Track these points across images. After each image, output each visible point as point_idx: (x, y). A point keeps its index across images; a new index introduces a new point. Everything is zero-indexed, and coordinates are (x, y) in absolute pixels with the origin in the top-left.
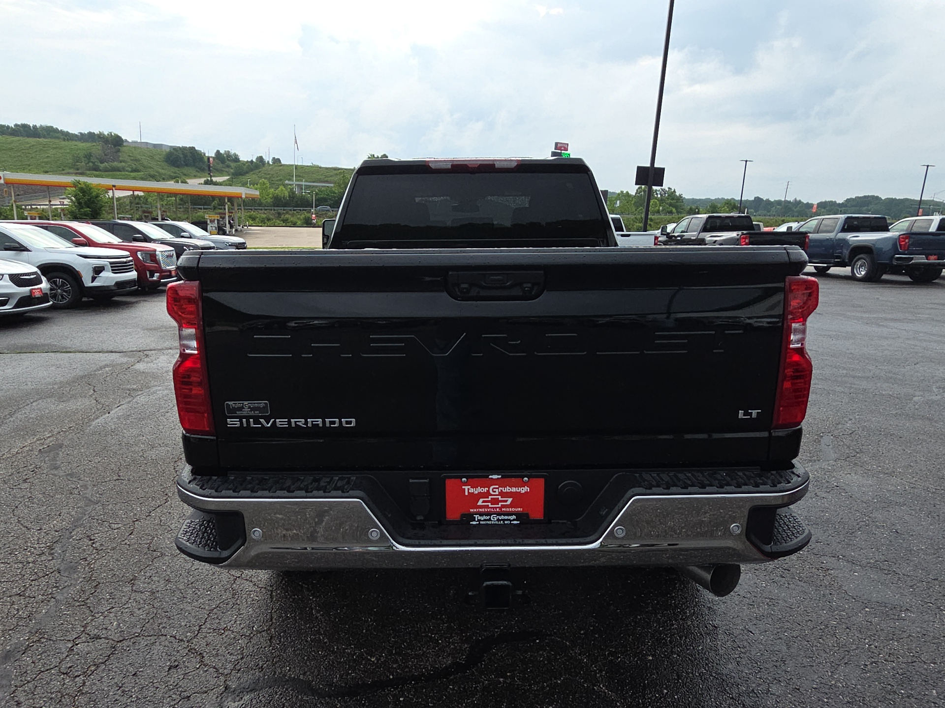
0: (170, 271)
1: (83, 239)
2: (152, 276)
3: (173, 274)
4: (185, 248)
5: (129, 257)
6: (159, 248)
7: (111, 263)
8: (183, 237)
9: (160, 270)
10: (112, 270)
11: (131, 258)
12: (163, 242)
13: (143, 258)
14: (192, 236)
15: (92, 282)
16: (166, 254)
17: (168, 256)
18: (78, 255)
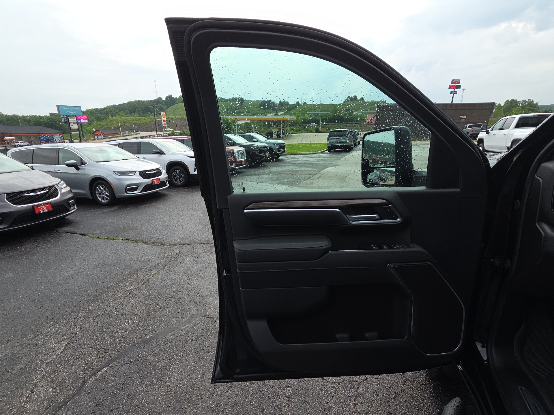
0: (241, 162)
2: (232, 165)
3: (243, 163)
4: (252, 147)
6: (236, 149)
8: (254, 141)
9: (236, 162)
12: (242, 145)
14: (258, 141)
15: (194, 172)
16: (240, 152)
18: (187, 156)
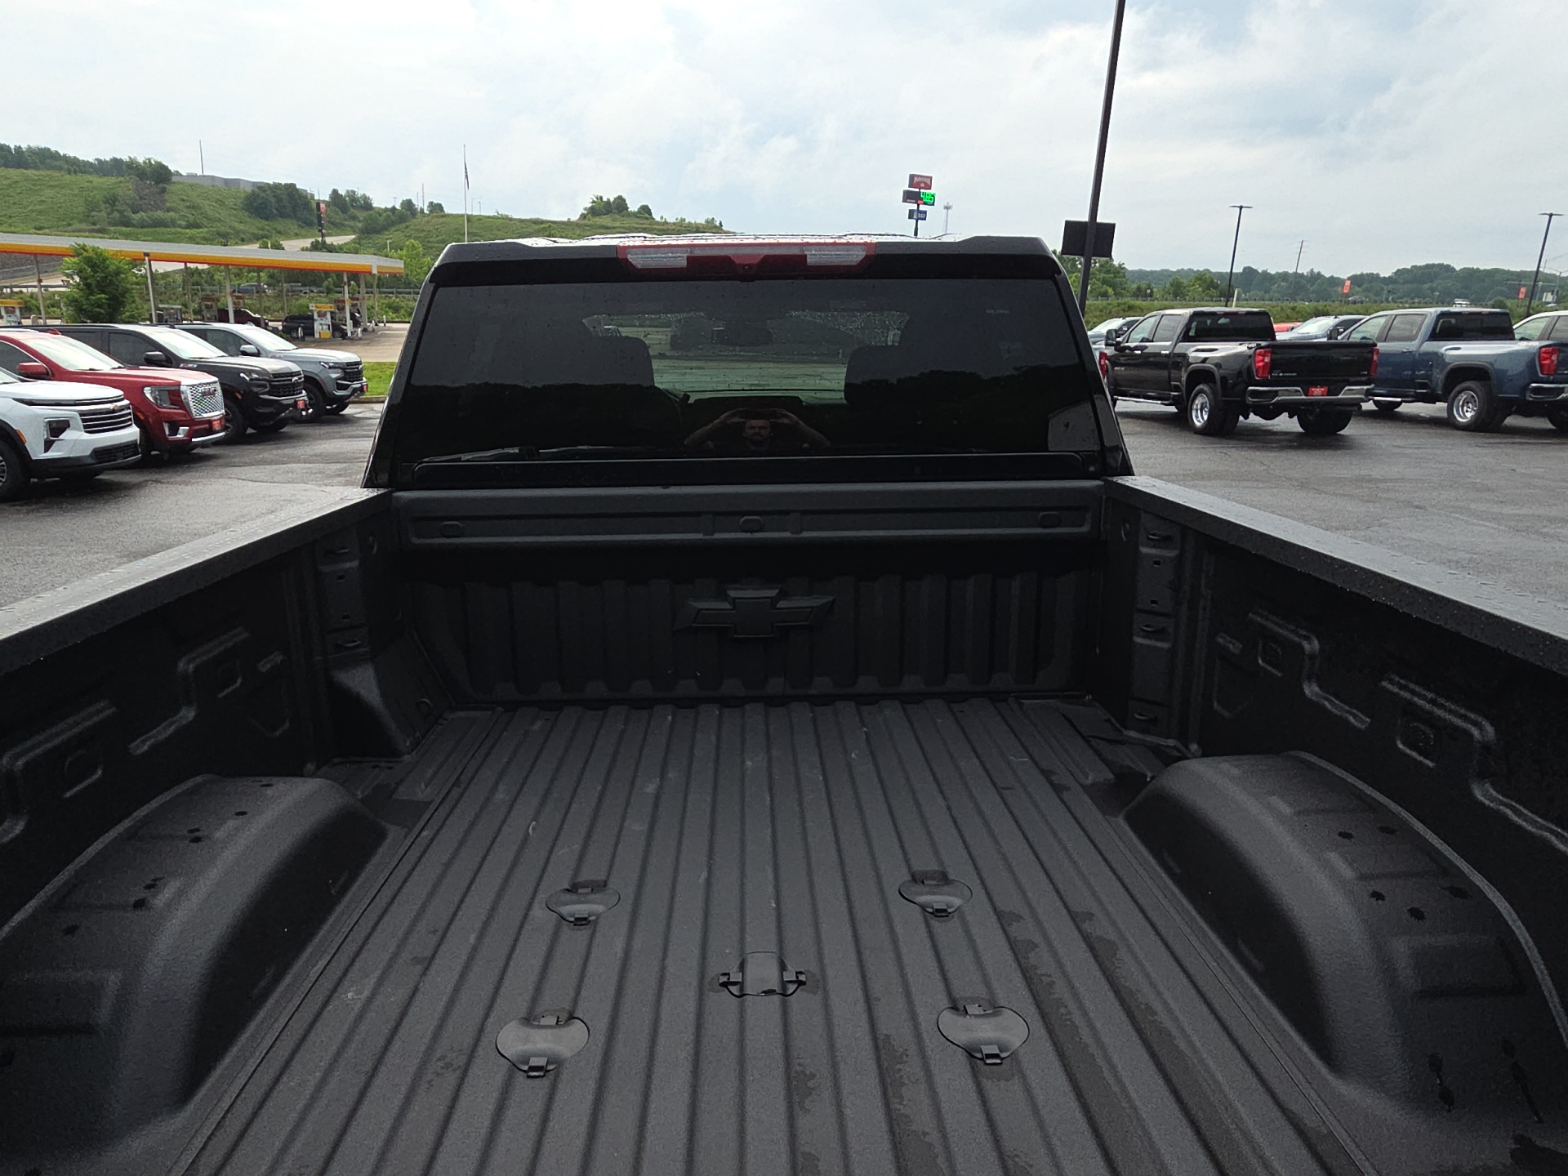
0: (210, 422)
1: (40, 364)
2: (174, 431)
3: (216, 426)
4: (242, 375)
5: (122, 399)
6: (187, 379)
7: (82, 414)
8: (245, 354)
9: (191, 422)
10: (85, 427)
11: (126, 402)
12: (203, 367)
13: (155, 398)
14: (261, 351)
15: (46, 450)
16: (201, 389)
17: (204, 394)
18: (15, 399)
